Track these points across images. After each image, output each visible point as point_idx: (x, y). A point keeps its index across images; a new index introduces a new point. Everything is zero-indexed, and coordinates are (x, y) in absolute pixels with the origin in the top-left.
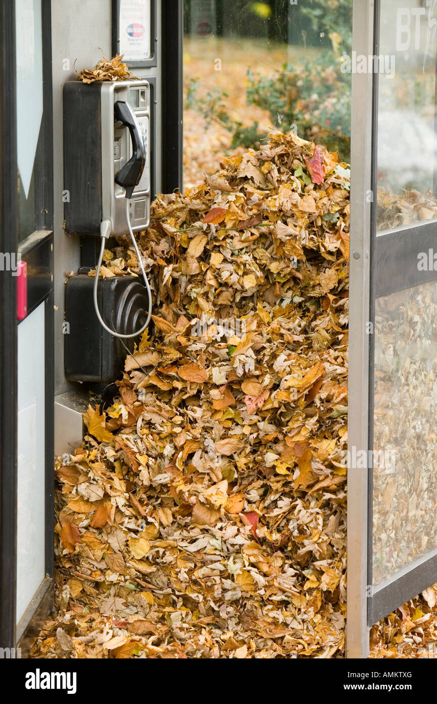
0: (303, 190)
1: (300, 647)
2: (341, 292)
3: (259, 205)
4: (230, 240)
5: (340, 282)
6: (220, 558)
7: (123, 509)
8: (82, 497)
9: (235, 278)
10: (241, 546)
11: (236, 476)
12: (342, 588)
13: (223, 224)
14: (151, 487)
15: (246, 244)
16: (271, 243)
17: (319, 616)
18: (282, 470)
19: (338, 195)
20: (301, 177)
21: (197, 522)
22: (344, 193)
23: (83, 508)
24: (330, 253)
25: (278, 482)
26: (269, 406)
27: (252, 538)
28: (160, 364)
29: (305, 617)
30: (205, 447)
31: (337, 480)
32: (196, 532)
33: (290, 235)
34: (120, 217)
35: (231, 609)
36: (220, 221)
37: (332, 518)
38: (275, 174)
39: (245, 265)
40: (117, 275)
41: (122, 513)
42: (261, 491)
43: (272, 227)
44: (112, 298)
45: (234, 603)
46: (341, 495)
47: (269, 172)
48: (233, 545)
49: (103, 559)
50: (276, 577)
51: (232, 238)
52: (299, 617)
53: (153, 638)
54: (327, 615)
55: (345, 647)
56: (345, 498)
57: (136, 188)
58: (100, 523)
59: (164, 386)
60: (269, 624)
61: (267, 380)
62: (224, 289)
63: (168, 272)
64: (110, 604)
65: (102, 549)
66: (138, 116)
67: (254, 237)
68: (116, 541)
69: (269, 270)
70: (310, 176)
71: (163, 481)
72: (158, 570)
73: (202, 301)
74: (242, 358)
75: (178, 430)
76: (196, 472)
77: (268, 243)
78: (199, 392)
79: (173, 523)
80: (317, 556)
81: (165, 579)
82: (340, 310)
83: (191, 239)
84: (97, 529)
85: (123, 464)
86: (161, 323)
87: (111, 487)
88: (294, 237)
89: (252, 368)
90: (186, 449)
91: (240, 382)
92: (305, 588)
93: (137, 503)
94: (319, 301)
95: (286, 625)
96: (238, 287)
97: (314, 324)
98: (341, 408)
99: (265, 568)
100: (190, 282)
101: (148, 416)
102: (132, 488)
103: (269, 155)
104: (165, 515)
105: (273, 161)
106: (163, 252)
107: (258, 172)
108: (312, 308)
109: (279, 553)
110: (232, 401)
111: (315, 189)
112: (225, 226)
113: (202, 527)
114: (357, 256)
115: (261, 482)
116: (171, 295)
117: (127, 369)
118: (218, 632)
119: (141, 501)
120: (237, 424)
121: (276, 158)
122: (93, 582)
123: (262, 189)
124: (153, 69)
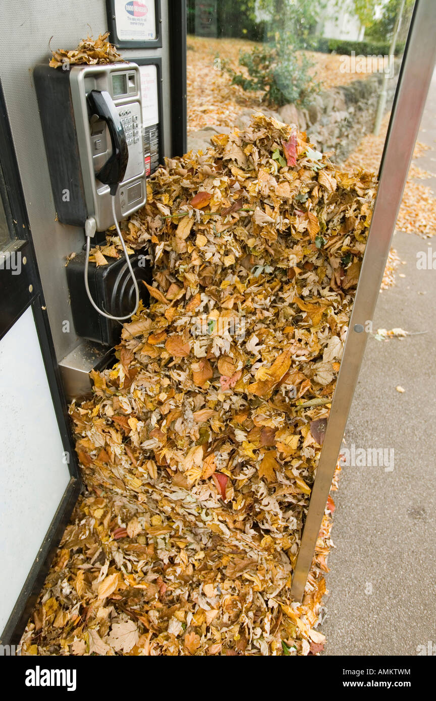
0: (279, 172)
2: (306, 266)
3: (240, 192)
4: (214, 223)
5: (305, 257)
7: (120, 456)
8: (90, 439)
9: (217, 257)
11: (210, 439)
13: (208, 208)
15: (228, 226)
16: (250, 222)
17: (271, 556)
18: (249, 452)
19: (308, 177)
20: (277, 160)
21: (177, 485)
22: (312, 173)
24: (299, 233)
26: (240, 390)
27: (221, 501)
28: (151, 333)
30: (185, 419)
31: (299, 491)
32: (176, 489)
33: (266, 222)
36: (205, 204)
38: (256, 157)
39: (226, 246)
43: (251, 212)
44: (105, 284)
47: (251, 155)
48: (205, 505)
49: (110, 478)
50: (239, 533)
51: (216, 221)
52: (255, 551)
61: (240, 365)
62: (207, 266)
63: (159, 250)
65: (109, 473)
67: (235, 220)
68: (117, 472)
69: (246, 245)
70: (286, 159)
71: (150, 447)
72: (149, 500)
73: (188, 275)
74: (219, 342)
75: (163, 396)
77: (246, 221)
79: (158, 478)
81: (154, 505)
83: (181, 218)
84: (103, 461)
86: (153, 290)
87: (110, 439)
88: (270, 224)
90: (170, 417)
91: (216, 359)
93: (130, 455)
94: (287, 272)
95: (244, 552)
96: (219, 264)
98: (305, 402)
100: (178, 258)
101: (140, 382)
103: (252, 138)
104: (152, 469)
105: (255, 144)
106: (156, 229)
107: (241, 154)
108: (280, 277)
110: (210, 374)
111: (289, 171)
112: (210, 210)
113: (180, 488)
117: (124, 337)
121: (258, 142)
123: (245, 170)
124: (159, 49)
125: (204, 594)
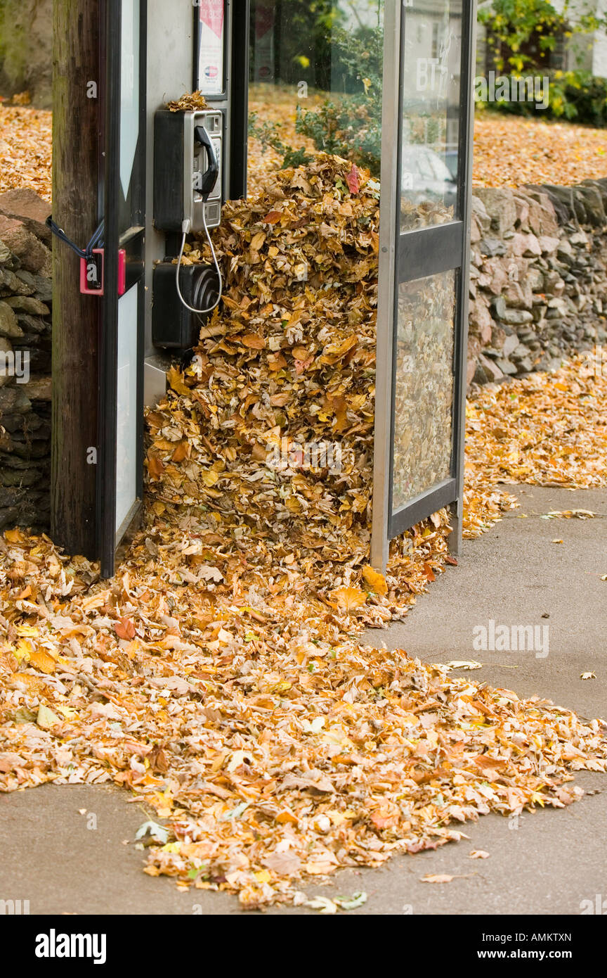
0: (342, 199)
1: (335, 555)
2: (372, 279)
3: (307, 210)
4: (285, 237)
5: (371, 271)
6: (273, 487)
7: (197, 448)
8: (165, 438)
9: (288, 267)
10: (290, 477)
11: (287, 423)
12: (368, 510)
13: (279, 224)
14: (220, 431)
15: (297, 240)
16: (317, 240)
17: (350, 532)
18: (323, 418)
19: (370, 203)
20: (340, 188)
21: (256, 458)
22: (374, 201)
23: (166, 446)
24: (363, 248)
25: (320, 428)
26: (313, 368)
27: (299, 470)
28: (227, 334)
29: (339, 532)
30: (263, 400)
31: (366, 426)
32: (254, 467)
33: (332, 234)
34: (197, 218)
35: (281, 526)
36: (277, 221)
37: (362, 456)
38: (321, 185)
39: (296, 257)
40: (194, 263)
41: (197, 451)
42: (307, 435)
43: (317, 227)
44: (191, 281)
45: (284, 521)
46: (369, 438)
47: (316, 184)
48: (284, 477)
49: (181, 486)
50: (317, 502)
51: (286, 235)
52: (335, 533)
53: (220, 547)
54: (356, 531)
55: (370, 555)
56: (373, 440)
57: (211, 195)
58: (179, 458)
59: (231, 352)
60: (311, 538)
61: (312, 347)
62: (279, 275)
63: (234, 261)
64: (187, 521)
65: (181, 479)
66: (213, 138)
67: (304, 235)
68: (192, 473)
69: (315, 261)
70: (348, 188)
71: (229, 426)
72: (225, 495)
73: (261, 285)
74: (293, 330)
75: (241, 386)
76: (256, 419)
77: (314, 240)
78: (258, 356)
79: (237, 459)
80: (350, 485)
81: (230, 503)
82: (370, 294)
83: (254, 235)
84: (177, 463)
85: (198, 412)
86: (229, 302)
87: (188, 431)
88: (335, 235)
89: (301, 338)
90: (248, 401)
91: (291, 349)
92: (340, 510)
93: (208, 443)
94: (355, 286)
95: (324, 538)
96: (290, 274)
97: (350, 304)
98: (371, 370)
99: (309, 495)
100: (252, 269)
101: (218, 375)
102: (204, 431)
103: (316, 170)
104: (231, 454)
105: (319, 175)
106: (231, 245)
107: (307, 184)
108: (348, 292)
109: (320, 483)
110: (285, 364)
111: (351, 198)
112: (281, 226)
113: (260, 462)
114: (384, 250)
115: (306, 428)
116: (237, 280)
117: (201, 338)
118: (271, 543)
119: (211, 442)
120: (288, 383)
121: (322, 173)
122: (173, 504)
123: (310, 197)
124: (224, 102)
125: (284, 564)
